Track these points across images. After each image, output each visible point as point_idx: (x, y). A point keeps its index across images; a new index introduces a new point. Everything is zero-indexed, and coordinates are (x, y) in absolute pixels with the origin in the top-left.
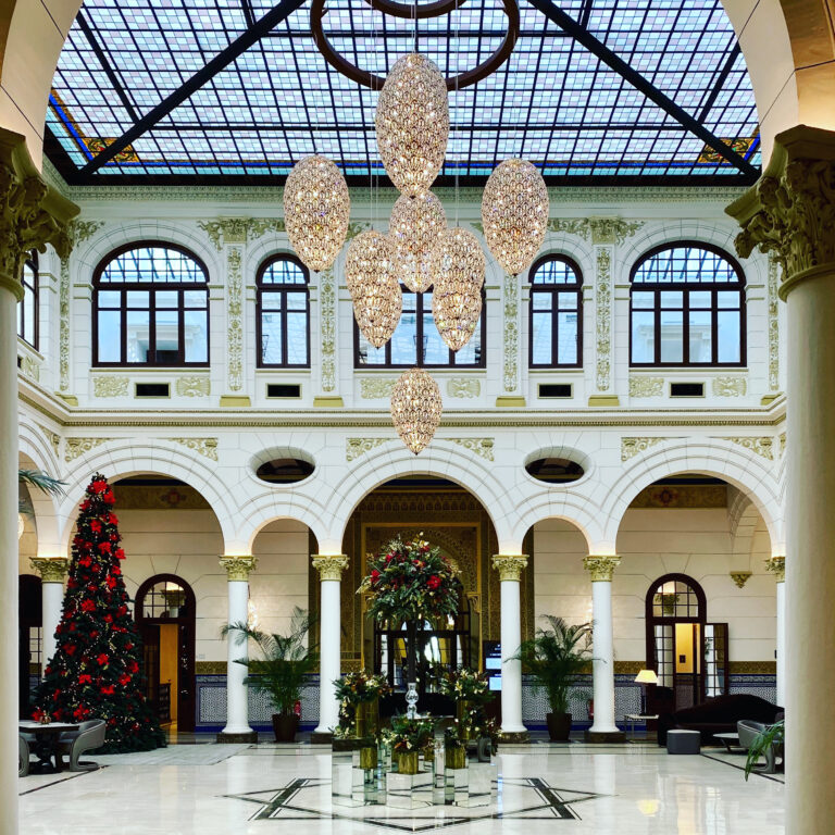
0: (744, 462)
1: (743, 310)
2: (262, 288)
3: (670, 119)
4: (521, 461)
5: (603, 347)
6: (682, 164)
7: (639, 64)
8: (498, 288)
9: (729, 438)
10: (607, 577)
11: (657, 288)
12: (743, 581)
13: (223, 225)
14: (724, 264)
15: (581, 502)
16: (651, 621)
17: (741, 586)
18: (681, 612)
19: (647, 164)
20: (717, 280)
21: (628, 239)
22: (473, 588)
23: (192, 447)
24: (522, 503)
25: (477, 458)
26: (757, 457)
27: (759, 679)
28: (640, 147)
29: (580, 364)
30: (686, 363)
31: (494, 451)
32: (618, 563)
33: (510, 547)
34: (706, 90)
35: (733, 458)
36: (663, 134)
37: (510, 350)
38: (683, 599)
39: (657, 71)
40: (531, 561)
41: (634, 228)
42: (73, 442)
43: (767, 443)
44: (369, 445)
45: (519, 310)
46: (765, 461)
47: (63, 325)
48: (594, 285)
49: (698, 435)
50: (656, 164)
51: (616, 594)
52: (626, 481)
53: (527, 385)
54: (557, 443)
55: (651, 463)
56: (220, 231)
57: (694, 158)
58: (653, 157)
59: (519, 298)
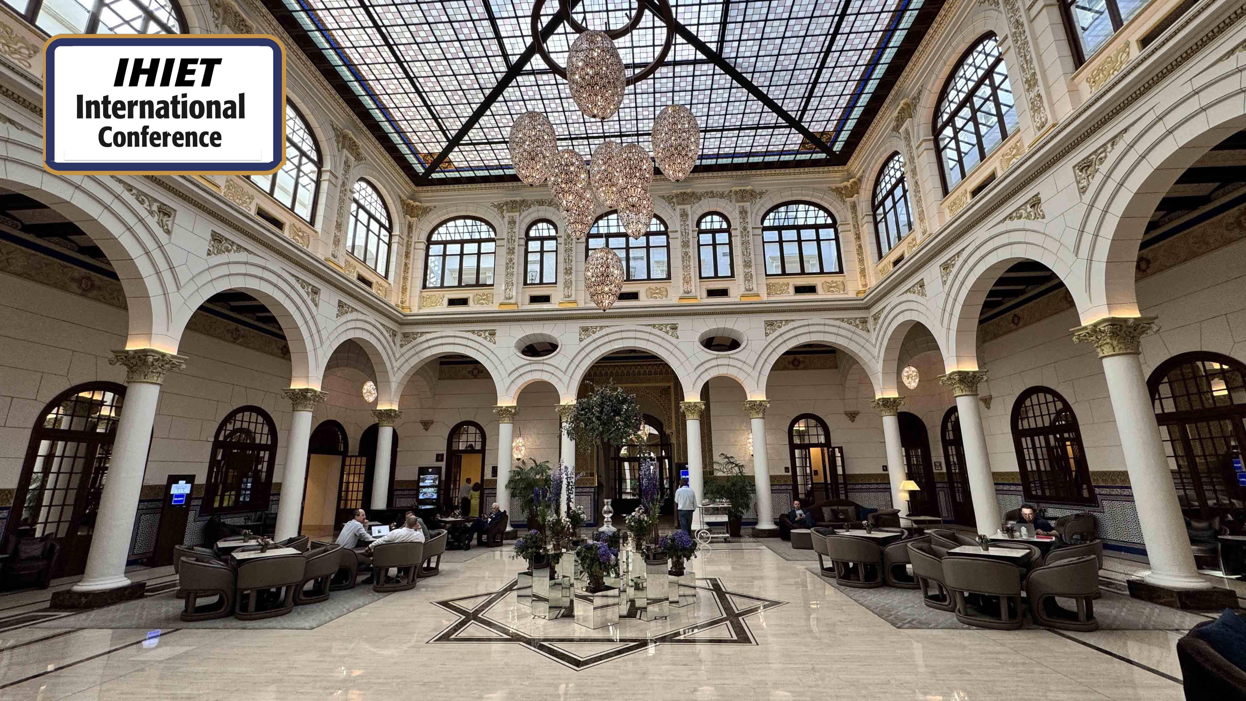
0: (850, 335)
1: (837, 239)
2: (528, 239)
3: (780, 120)
4: (697, 337)
5: (747, 264)
6: (789, 153)
7: (758, 81)
8: (677, 231)
9: (837, 319)
10: (761, 416)
11: (779, 229)
12: (854, 417)
13: (506, 203)
14: (822, 213)
15: (740, 364)
16: (793, 447)
17: (853, 421)
18: (814, 440)
19: (767, 153)
20: (818, 222)
21: (757, 200)
22: (670, 427)
23: (480, 336)
24: (700, 366)
25: (667, 337)
26: (859, 331)
27: (873, 486)
28: (762, 141)
29: (733, 275)
30: (803, 273)
31: (679, 332)
32: (768, 405)
33: (692, 396)
34: (803, 98)
35: (842, 332)
36: (777, 131)
37: (686, 268)
38: (813, 431)
39: (769, 86)
40: (707, 405)
41: (761, 194)
42: (406, 335)
43: (864, 321)
44: (594, 330)
45: (691, 243)
46: (864, 333)
47: (406, 265)
48: (738, 227)
49: (816, 318)
50: (772, 153)
51: (768, 429)
52: (770, 349)
53: (699, 291)
54: (721, 326)
55: (786, 337)
56: (504, 208)
57: (797, 148)
58: (770, 148)
59: (690, 236)
